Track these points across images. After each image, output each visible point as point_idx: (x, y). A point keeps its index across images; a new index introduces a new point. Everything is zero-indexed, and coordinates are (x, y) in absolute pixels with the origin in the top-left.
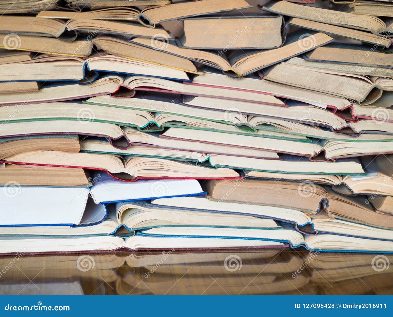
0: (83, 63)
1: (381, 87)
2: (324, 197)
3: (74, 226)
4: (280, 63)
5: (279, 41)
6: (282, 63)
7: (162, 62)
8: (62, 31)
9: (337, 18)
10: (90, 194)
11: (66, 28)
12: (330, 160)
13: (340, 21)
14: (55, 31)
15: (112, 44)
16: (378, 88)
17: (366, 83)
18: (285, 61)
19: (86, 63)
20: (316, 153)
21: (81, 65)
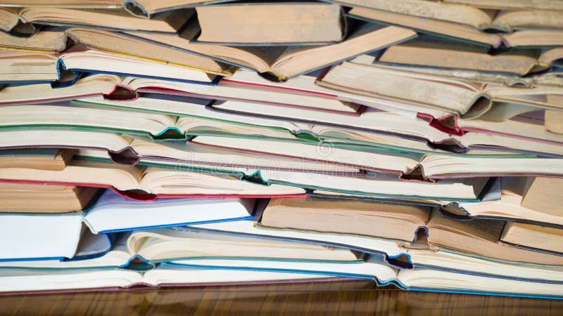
0: (56, 60)
1: (490, 97)
2: (422, 224)
3: (66, 259)
4: (340, 63)
5: (338, 34)
6: (345, 63)
7: (169, 60)
8: (15, 23)
9: (418, 8)
10: (83, 223)
11: (20, 20)
12: (429, 181)
13: (422, 12)
14: (4, 22)
15: (95, 36)
16: (486, 97)
17: (469, 91)
18: (348, 60)
19: (60, 60)
20: (409, 170)
21: (53, 63)
